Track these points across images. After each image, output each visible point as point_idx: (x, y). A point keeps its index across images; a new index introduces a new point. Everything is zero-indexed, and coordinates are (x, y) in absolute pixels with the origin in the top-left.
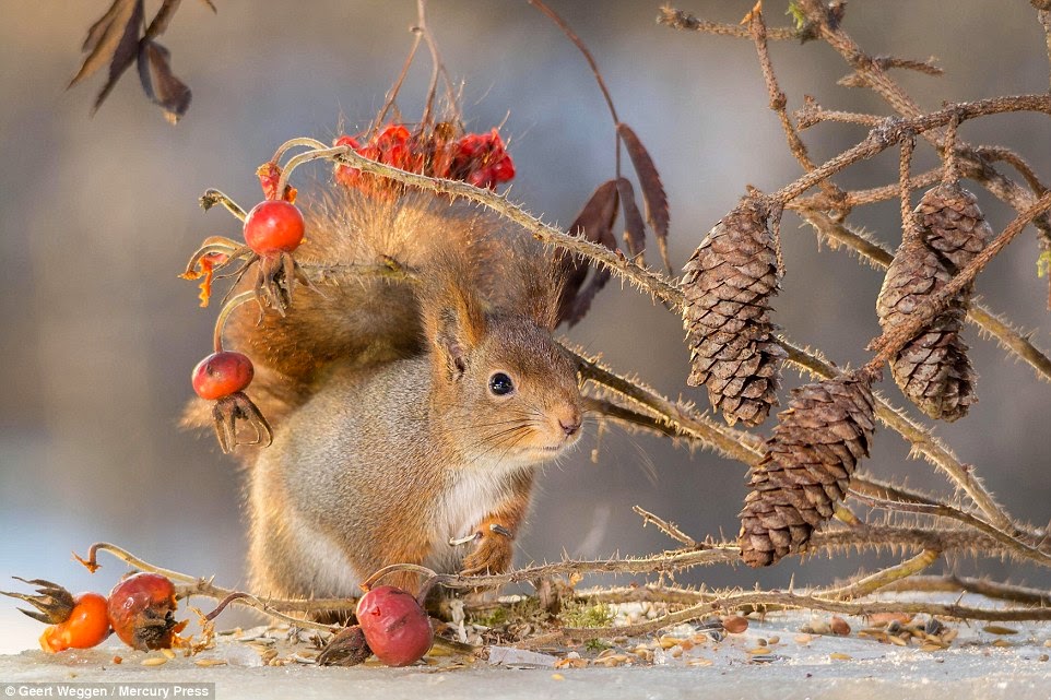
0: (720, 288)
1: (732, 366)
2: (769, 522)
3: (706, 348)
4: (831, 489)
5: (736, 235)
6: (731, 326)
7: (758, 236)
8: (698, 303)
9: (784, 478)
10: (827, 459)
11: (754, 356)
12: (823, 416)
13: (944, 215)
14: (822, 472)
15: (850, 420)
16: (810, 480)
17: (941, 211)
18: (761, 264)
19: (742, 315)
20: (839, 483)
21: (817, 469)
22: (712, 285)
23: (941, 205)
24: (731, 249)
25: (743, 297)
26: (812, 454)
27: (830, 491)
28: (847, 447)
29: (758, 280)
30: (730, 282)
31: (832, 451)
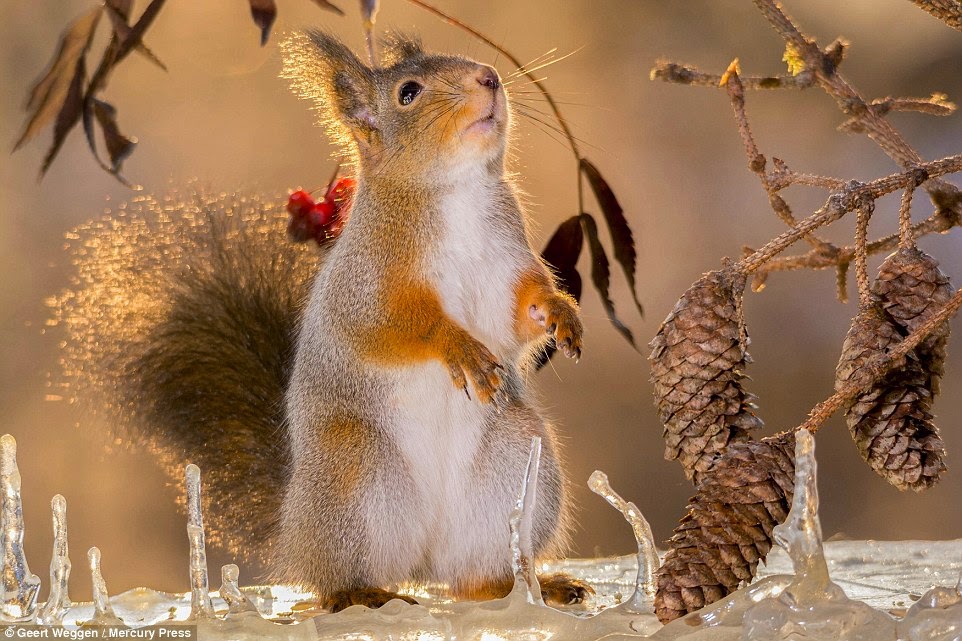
0: (683, 366)
1: (700, 443)
2: (682, 581)
3: (674, 425)
4: (748, 551)
5: (697, 310)
6: (696, 403)
7: (720, 310)
8: (662, 381)
9: (700, 537)
10: (745, 520)
11: (721, 431)
12: (744, 475)
13: (902, 282)
14: (739, 533)
15: (771, 483)
16: (726, 541)
17: (900, 278)
18: (722, 340)
19: (706, 392)
20: (758, 545)
21: (734, 530)
22: (675, 363)
23: (899, 272)
24: (692, 325)
25: (705, 374)
26: (730, 514)
27: (747, 553)
28: (766, 509)
29: (719, 356)
30: (692, 359)
31: (750, 512)
